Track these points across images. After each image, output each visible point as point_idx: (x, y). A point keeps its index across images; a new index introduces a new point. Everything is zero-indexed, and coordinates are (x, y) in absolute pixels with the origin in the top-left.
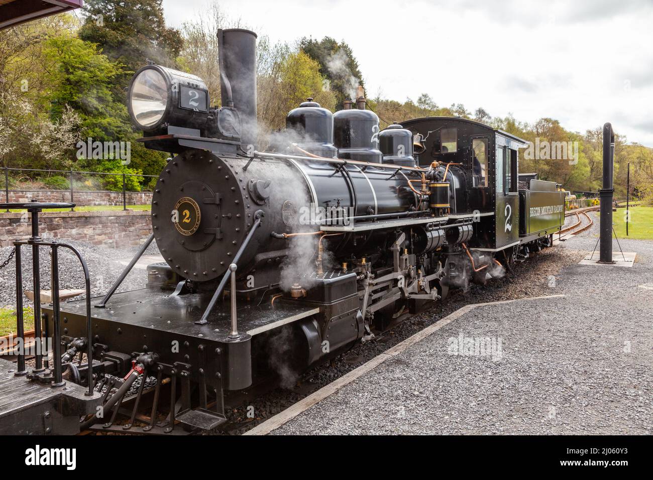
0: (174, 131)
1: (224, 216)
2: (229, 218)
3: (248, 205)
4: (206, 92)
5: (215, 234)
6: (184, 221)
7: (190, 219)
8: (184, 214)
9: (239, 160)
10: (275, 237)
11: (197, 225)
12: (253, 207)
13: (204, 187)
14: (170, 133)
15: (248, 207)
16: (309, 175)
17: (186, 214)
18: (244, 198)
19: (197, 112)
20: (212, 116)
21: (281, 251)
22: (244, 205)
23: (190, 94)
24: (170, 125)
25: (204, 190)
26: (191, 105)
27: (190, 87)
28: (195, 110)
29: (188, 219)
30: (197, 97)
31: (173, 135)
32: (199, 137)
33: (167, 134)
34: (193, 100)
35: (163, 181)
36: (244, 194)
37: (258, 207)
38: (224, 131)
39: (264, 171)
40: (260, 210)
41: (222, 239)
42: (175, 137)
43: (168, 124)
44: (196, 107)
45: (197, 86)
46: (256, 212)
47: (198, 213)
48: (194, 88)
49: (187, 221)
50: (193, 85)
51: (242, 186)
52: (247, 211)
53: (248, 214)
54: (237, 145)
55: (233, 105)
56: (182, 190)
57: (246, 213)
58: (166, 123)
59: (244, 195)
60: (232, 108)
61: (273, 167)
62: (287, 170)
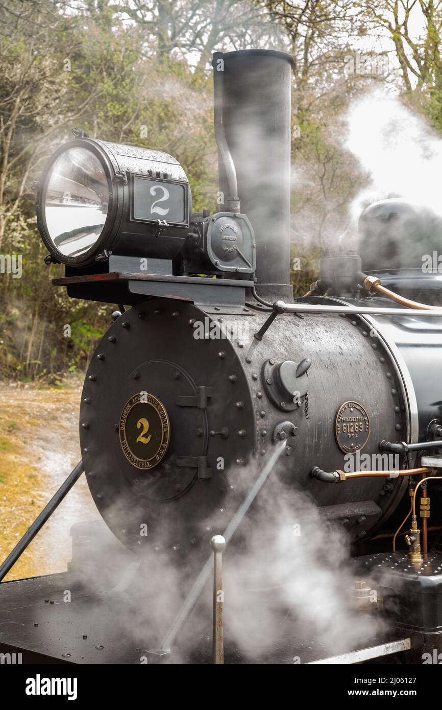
0: (119, 265)
1: (213, 432)
2: (224, 437)
3: (263, 413)
4: (184, 185)
5: (197, 468)
6: (138, 440)
7: (150, 437)
8: (139, 426)
9: (249, 318)
10: (318, 477)
11: (162, 448)
12: (273, 415)
13: (177, 373)
14: (112, 270)
15: (262, 416)
16: (398, 345)
17: (142, 426)
18: (254, 396)
19: (165, 227)
20: (195, 232)
21: (336, 506)
22: (255, 411)
23: (153, 193)
24: (113, 254)
25: (178, 378)
26: (154, 213)
27: (153, 180)
28: (160, 223)
29: (146, 436)
30: (166, 197)
31: (117, 274)
32: (169, 275)
33: (107, 271)
34: (158, 205)
35: (102, 359)
36: (255, 388)
37: (284, 416)
38: (218, 261)
39: (299, 339)
40: (288, 423)
41: (210, 479)
42: (121, 277)
43: (110, 252)
44: (162, 218)
45: (166, 176)
46: (280, 427)
47: (166, 425)
48: (161, 181)
49: (145, 441)
50: (158, 174)
51: (251, 372)
52: (259, 424)
53: (261, 429)
54: (246, 287)
55: (239, 207)
56: (137, 378)
57: (258, 428)
58: (105, 251)
59: (255, 392)
60: (238, 214)
61: (320, 330)
62: (351, 336)
